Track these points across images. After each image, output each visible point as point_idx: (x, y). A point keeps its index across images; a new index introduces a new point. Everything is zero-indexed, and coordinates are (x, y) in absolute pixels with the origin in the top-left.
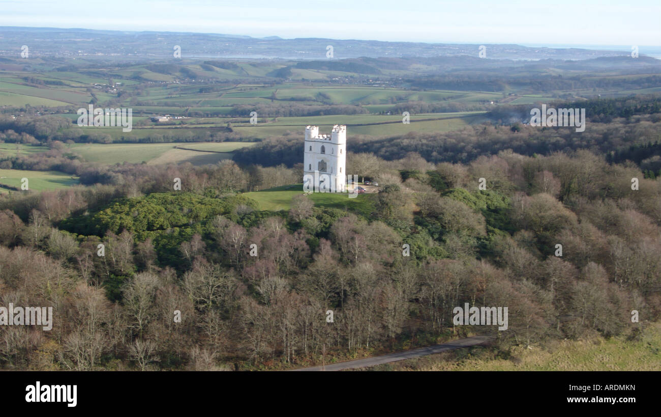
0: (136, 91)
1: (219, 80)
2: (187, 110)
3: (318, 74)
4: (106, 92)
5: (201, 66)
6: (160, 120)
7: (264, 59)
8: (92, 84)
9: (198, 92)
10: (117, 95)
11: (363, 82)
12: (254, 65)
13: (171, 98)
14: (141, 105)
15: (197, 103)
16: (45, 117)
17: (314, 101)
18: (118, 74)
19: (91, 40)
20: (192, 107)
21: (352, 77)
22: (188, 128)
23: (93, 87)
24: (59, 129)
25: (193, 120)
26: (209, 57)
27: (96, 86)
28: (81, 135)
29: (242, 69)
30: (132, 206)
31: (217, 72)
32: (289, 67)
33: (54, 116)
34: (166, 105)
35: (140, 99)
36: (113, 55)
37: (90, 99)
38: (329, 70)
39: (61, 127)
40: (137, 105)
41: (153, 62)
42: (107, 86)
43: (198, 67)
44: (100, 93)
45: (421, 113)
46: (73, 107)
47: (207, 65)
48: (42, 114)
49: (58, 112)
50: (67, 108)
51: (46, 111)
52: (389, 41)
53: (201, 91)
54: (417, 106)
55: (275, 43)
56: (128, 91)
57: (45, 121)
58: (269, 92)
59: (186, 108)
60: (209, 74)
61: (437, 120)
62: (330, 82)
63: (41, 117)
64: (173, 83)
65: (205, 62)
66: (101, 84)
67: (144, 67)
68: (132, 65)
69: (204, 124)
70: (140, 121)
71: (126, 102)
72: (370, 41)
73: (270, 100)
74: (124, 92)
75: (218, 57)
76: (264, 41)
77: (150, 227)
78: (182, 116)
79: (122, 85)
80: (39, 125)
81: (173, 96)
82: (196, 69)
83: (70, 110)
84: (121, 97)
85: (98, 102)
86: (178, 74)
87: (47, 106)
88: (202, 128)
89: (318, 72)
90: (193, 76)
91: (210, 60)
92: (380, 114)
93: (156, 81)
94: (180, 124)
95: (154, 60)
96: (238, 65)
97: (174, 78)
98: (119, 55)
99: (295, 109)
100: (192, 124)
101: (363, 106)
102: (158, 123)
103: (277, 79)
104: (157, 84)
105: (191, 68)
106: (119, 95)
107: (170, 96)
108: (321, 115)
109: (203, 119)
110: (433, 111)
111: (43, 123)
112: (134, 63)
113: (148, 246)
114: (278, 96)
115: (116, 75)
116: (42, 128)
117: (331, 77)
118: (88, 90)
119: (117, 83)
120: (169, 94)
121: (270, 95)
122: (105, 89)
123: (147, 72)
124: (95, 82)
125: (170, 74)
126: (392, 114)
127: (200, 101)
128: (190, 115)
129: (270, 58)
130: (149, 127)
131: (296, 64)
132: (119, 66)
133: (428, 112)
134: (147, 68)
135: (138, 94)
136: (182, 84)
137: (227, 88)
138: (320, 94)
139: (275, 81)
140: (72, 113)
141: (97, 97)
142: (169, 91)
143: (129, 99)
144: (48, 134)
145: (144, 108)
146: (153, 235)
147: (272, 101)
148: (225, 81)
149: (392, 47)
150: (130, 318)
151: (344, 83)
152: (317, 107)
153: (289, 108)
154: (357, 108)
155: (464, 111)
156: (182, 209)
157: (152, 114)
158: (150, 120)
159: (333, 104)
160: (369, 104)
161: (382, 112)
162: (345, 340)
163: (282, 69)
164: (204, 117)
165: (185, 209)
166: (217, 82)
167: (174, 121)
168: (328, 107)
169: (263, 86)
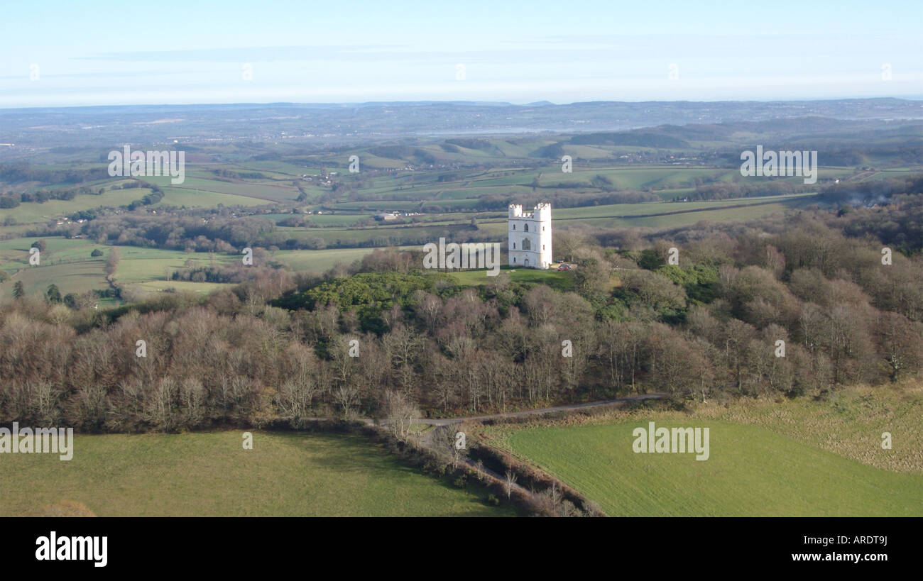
0: (356, 183)
1: (466, 164)
2: (421, 205)
3: (600, 151)
4: (318, 185)
5: (442, 146)
6: (386, 218)
7: (528, 133)
8: (299, 175)
9: (436, 181)
10: (331, 189)
11: (661, 159)
12: (512, 142)
13: (401, 189)
14: (362, 201)
15: (435, 195)
16: (242, 219)
17: (590, 187)
18: (333, 161)
19: (297, 117)
20: (428, 200)
21: (647, 153)
22: (421, 227)
23: (301, 179)
24: (260, 233)
25: (427, 217)
26: (452, 134)
27: (305, 177)
28: (287, 239)
29: (497, 148)
30: (338, 284)
31: (463, 153)
32: (560, 143)
33: (253, 217)
34: (395, 198)
35: (360, 192)
36: (326, 136)
37: (297, 195)
38: (616, 145)
39: (262, 230)
40: (357, 200)
41: (379, 144)
42: (318, 178)
43: (438, 147)
44: (310, 187)
45: (730, 197)
46: (276, 205)
47: (449, 145)
48: (238, 216)
49: (257, 213)
50: (268, 206)
51: (243, 212)
52: (705, 101)
53: (441, 179)
54: (725, 190)
55: (544, 111)
56: (345, 183)
57: (243, 224)
58: (529, 177)
59: (419, 203)
60: (451, 156)
61: (749, 205)
62: (616, 160)
63: (237, 219)
64: (404, 170)
65: (447, 141)
66: (311, 175)
67: (365, 151)
68: (352, 149)
69: (442, 221)
70: (360, 220)
71: (343, 197)
72: (677, 102)
73: (530, 189)
74: (341, 184)
75: (466, 133)
76: (528, 108)
77: (355, 301)
78: (414, 212)
79: (338, 175)
80: (236, 229)
81: (403, 187)
82: (437, 151)
83: (273, 210)
84: (337, 190)
85: (308, 198)
86: (410, 158)
87: (244, 206)
88: (439, 226)
89: (599, 148)
90: (431, 160)
91: (454, 137)
92: (674, 201)
93: (381, 169)
94: (411, 222)
95: (379, 140)
96: (491, 142)
97: (406, 164)
98: (334, 135)
99: (561, 199)
100: (426, 221)
101: (654, 191)
102: (383, 222)
103: (543, 160)
104: (382, 172)
105: (427, 148)
106: (334, 188)
107: (399, 188)
108: (595, 205)
109: (440, 215)
110: (747, 195)
111: (240, 227)
112: (352, 146)
113: (352, 315)
114: (541, 182)
115: (331, 163)
116: (240, 232)
117: (618, 154)
118: (295, 183)
119: (332, 173)
120: (399, 185)
121: (531, 182)
122: (317, 182)
123: (370, 158)
124: (303, 173)
125: (401, 158)
126: (689, 200)
127: (439, 192)
128: (424, 211)
129: (537, 131)
130: (372, 227)
131: (570, 138)
132: (334, 150)
133: (740, 196)
134: (370, 151)
135: (359, 186)
136: (417, 170)
137: (474, 174)
138: (598, 177)
139: (540, 162)
140: (275, 213)
141: (306, 191)
142: (399, 180)
143: (347, 193)
144: (246, 240)
145: (366, 204)
146: (358, 308)
147: (534, 189)
148: (473, 164)
149: (708, 110)
150: (336, 371)
151: (635, 161)
152: (591, 194)
153: (555, 197)
154: (645, 195)
155: (789, 193)
156: (385, 286)
157: (375, 210)
158: (373, 219)
159: (615, 190)
160: (663, 188)
161: (677, 199)
162: (525, 391)
163: (551, 147)
164: (442, 212)
165: (389, 286)
166: (463, 166)
167: (404, 219)
168: (605, 194)
169: (523, 170)
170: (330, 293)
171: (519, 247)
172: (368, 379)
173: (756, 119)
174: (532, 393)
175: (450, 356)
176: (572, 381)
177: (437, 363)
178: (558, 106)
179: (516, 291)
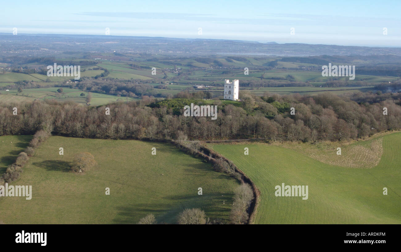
0: (188, 73)
1: (236, 67)
2: (213, 83)
3: (294, 65)
4: (172, 73)
5: (226, 59)
6: (198, 87)
7: (264, 56)
8: (165, 68)
9: (222, 74)
10: (178, 74)
11: (318, 70)
12: (256, 59)
13: (207, 76)
14: (190, 80)
15: (220, 80)
16: (141, 84)
17: (285, 79)
18: (180, 63)
19: (166, 44)
20: (217, 81)
21: (314, 67)
22: (212, 91)
23: (166, 70)
24: (147, 90)
25: (215, 88)
26: (232, 54)
27: (168, 69)
28: (157, 93)
29: (249, 61)
30: (168, 101)
31: (234, 63)
32: (277, 61)
33: (145, 84)
34: (203, 80)
35: (189, 76)
36: (178, 52)
37: (163, 76)
38: (301, 62)
39: (148, 89)
40: (188, 80)
41: (200, 57)
42: (173, 70)
43: (224, 60)
44: (169, 73)
45: (340, 86)
46: (154, 80)
47: (229, 59)
48: (139, 83)
49: (147, 82)
50: (151, 80)
51: (141, 82)
52: (344, 45)
53: (223, 73)
54: (338, 83)
55: (273, 46)
56: (184, 72)
57: (140, 86)
58: (260, 74)
59: (213, 82)
60: (230, 64)
61: (345, 90)
62: (300, 69)
63: (138, 84)
64: (209, 68)
65: (228, 57)
66: (170, 68)
67: (193, 60)
68: (188, 58)
69: (221, 90)
70: (187, 87)
71: (182, 78)
72: (332, 45)
73: (260, 79)
74: (182, 73)
75: (238, 54)
76: (267, 45)
77: (173, 106)
78: (210, 86)
79: (181, 69)
80: (138, 88)
81: (207, 75)
82: (223, 61)
83: (153, 82)
84: (180, 75)
85: (168, 78)
86: (212, 64)
87: (141, 79)
88: (219, 91)
89: (293, 64)
90: (220, 65)
91: (232, 56)
92: (316, 87)
93: (200, 68)
94: (208, 90)
95: (200, 55)
96: (247, 59)
97: (210, 66)
98: (181, 52)
99: (271, 84)
100: (214, 90)
101: (310, 83)
102: (197, 88)
103: (268, 67)
104: (200, 69)
105: (220, 60)
106: (179, 74)
107: (206, 76)
108: (284, 87)
109: (221, 87)
110: (347, 86)
111: (139, 87)
112: (188, 57)
113: (171, 109)
114: (265, 77)
115: (179, 64)
116: (139, 90)
117: (301, 67)
118: (163, 71)
119: (179, 68)
120: (206, 75)
121: (260, 76)
122: (172, 71)
123: (195, 62)
124: (166, 67)
125: (208, 63)
126: (322, 87)
127: (221, 79)
128: (214, 85)
129: (268, 55)
130: (192, 90)
131: (281, 59)
132: (180, 58)
133: (344, 86)
134: (195, 60)
135: (189, 74)
136: (214, 69)
137: (238, 72)
138: (289, 76)
139: (266, 68)
140: (154, 83)
141: (167, 75)
142: (206, 73)
143: (184, 77)
144: (141, 92)
145: (191, 81)
146: (173, 108)
148: (238, 68)
149: (345, 49)
150: (164, 125)
151: (308, 70)
152: (283, 82)
153: (268, 83)
154: (306, 84)
155: (365, 86)
156: (182, 102)
157: (194, 84)
158: (193, 87)
159: (295, 81)
160: (315, 81)
161: (318, 86)
162: (220, 134)
163: (272, 62)
164: (221, 86)
165: (184, 102)
166: (234, 68)
167: (205, 88)
168: (289, 82)
169: (258, 71)
170: (165, 103)
171: (227, 93)
172: (174, 128)
173: (365, 55)
174: (222, 135)
175: (199, 122)
176: (235, 132)
177: (194, 124)
178: (279, 44)
179: (223, 106)
